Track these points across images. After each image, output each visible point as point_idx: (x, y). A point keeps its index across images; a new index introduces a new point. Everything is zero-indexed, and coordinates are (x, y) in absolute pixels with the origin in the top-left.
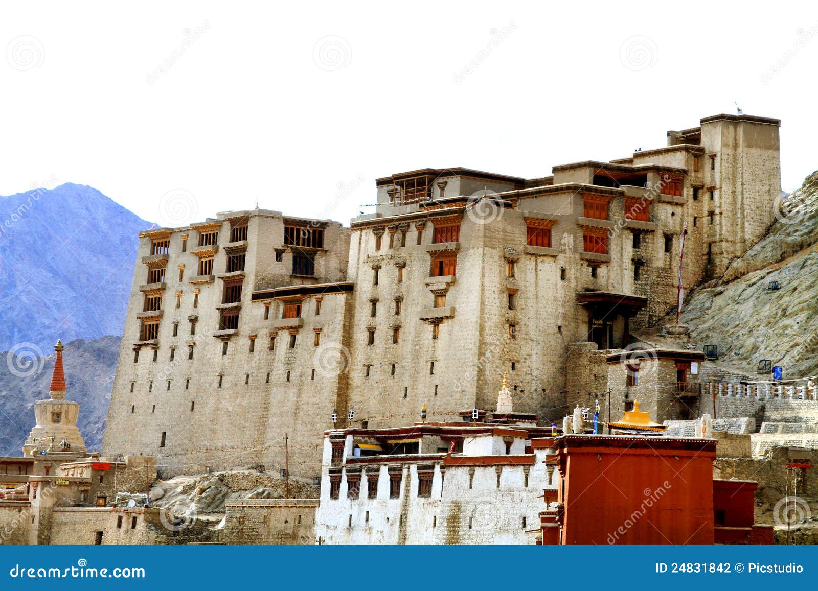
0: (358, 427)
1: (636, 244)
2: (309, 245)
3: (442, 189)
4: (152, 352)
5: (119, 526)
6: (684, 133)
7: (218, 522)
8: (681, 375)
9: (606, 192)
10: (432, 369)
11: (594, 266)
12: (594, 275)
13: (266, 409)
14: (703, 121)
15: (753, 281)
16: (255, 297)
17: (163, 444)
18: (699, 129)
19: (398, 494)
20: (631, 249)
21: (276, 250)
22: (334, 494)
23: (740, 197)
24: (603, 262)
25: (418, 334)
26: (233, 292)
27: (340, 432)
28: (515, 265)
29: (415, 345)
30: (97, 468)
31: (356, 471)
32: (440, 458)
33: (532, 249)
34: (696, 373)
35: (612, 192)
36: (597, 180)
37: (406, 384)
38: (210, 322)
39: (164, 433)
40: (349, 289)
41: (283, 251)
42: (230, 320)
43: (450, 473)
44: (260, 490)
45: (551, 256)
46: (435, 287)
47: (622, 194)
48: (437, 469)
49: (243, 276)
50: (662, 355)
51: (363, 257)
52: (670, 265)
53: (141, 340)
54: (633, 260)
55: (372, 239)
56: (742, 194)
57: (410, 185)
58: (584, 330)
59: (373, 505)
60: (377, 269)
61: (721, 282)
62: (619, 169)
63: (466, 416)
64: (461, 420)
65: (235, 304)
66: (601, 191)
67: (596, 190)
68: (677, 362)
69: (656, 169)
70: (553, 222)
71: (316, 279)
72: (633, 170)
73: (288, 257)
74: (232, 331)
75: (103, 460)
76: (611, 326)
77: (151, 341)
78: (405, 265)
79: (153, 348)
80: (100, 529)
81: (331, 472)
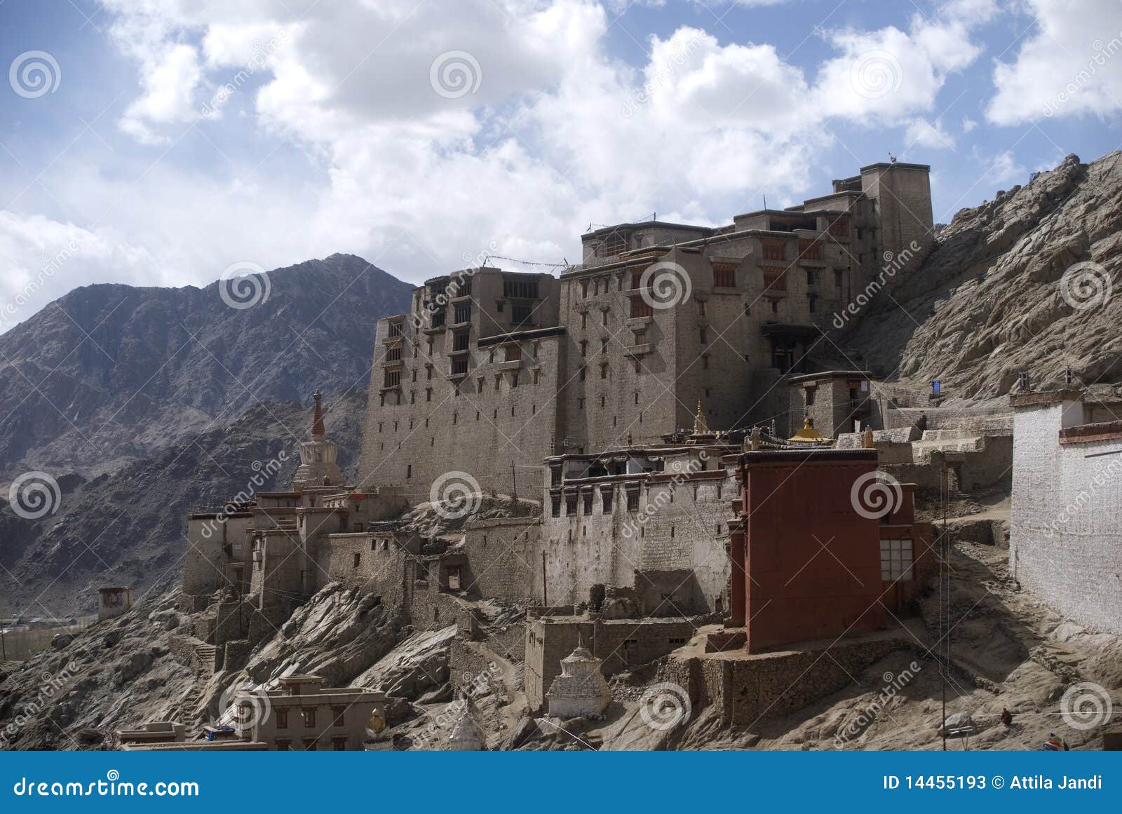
0: (574, 453)
1: (810, 281)
2: (525, 296)
3: (639, 241)
4: (396, 396)
5: (374, 548)
6: (847, 181)
7: (457, 542)
8: (853, 393)
9: (782, 236)
10: (636, 399)
11: (774, 302)
12: (775, 309)
13: (495, 441)
14: (862, 170)
15: (913, 307)
16: (481, 344)
17: (409, 476)
18: (860, 177)
19: (610, 510)
20: (806, 285)
21: (497, 302)
22: (556, 512)
23: (898, 234)
24: (782, 297)
25: (623, 369)
26: (462, 340)
27: (557, 458)
28: (705, 304)
29: (621, 379)
30: (354, 498)
31: (572, 491)
32: (644, 477)
33: (720, 290)
34: (866, 390)
35: (786, 236)
36: (773, 226)
37: (616, 413)
38: (444, 367)
39: (410, 466)
40: (562, 333)
41: (504, 303)
42: (461, 364)
43: (653, 490)
44: (494, 511)
45: (736, 295)
46: (636, 327)
47: (795, 237)
48: (643, 487)
49: (470, 326)
50: (835, 376)
51: (572, 304)
52: (841, 297)
53: (386, 386)
54: (808, 294)
55: (580, 289)
56: (900, 231)
57: (612, 239)
58: (768, 358)
59: (588, 522)
60: (584, 314)
61: (885, 310)
62: (792, 215)
63: (667, 439)
64: (663, 443)
65: (463, 351)
66: (777, 235)
67: (773, 235)
68: (848, 382)
69: (823, 214)
70: (735, 265)
71: (533, 325)
72: (806, 216)
73: (508, 308)
74: (462, 375)
75: (358, 492)
76: (792, 353)
77: (394, 387)
78: (608, 309)
79: (396, 393)
80: (357, 551)
81: (552, 493)
